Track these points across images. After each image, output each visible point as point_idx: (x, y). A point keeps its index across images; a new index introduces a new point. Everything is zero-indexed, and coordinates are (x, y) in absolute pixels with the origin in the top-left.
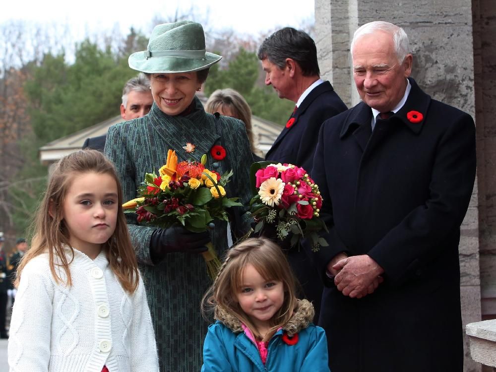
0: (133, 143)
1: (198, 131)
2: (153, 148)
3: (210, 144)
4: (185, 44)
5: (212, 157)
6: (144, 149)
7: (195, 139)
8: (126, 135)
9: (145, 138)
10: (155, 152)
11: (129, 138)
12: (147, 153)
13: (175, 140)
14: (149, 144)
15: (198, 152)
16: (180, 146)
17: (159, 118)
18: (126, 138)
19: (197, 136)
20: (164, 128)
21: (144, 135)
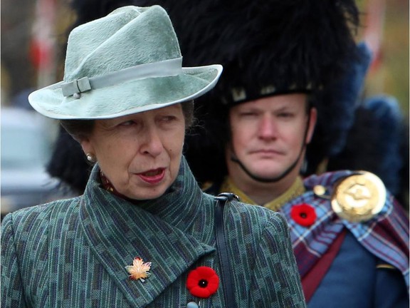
0: (33, 255)
1: (161, 235)
2: (68, 267)
3: (182, 264)
4: (160, 49)
5: (188, 289)
6: (50, 269)
7: (154, 252)
8: (25, 236)
9: (57, 243)
10: (69, 276)
11: (30, 245)
12: (54, 277)
13: (112, 251)
14: (61, 258)
15: (154, 280)
16: (122, 264)
17: (92, 202)
18: (23, 243)
19: (157, 245)
20: (95, 224)
21: (58, 236)
